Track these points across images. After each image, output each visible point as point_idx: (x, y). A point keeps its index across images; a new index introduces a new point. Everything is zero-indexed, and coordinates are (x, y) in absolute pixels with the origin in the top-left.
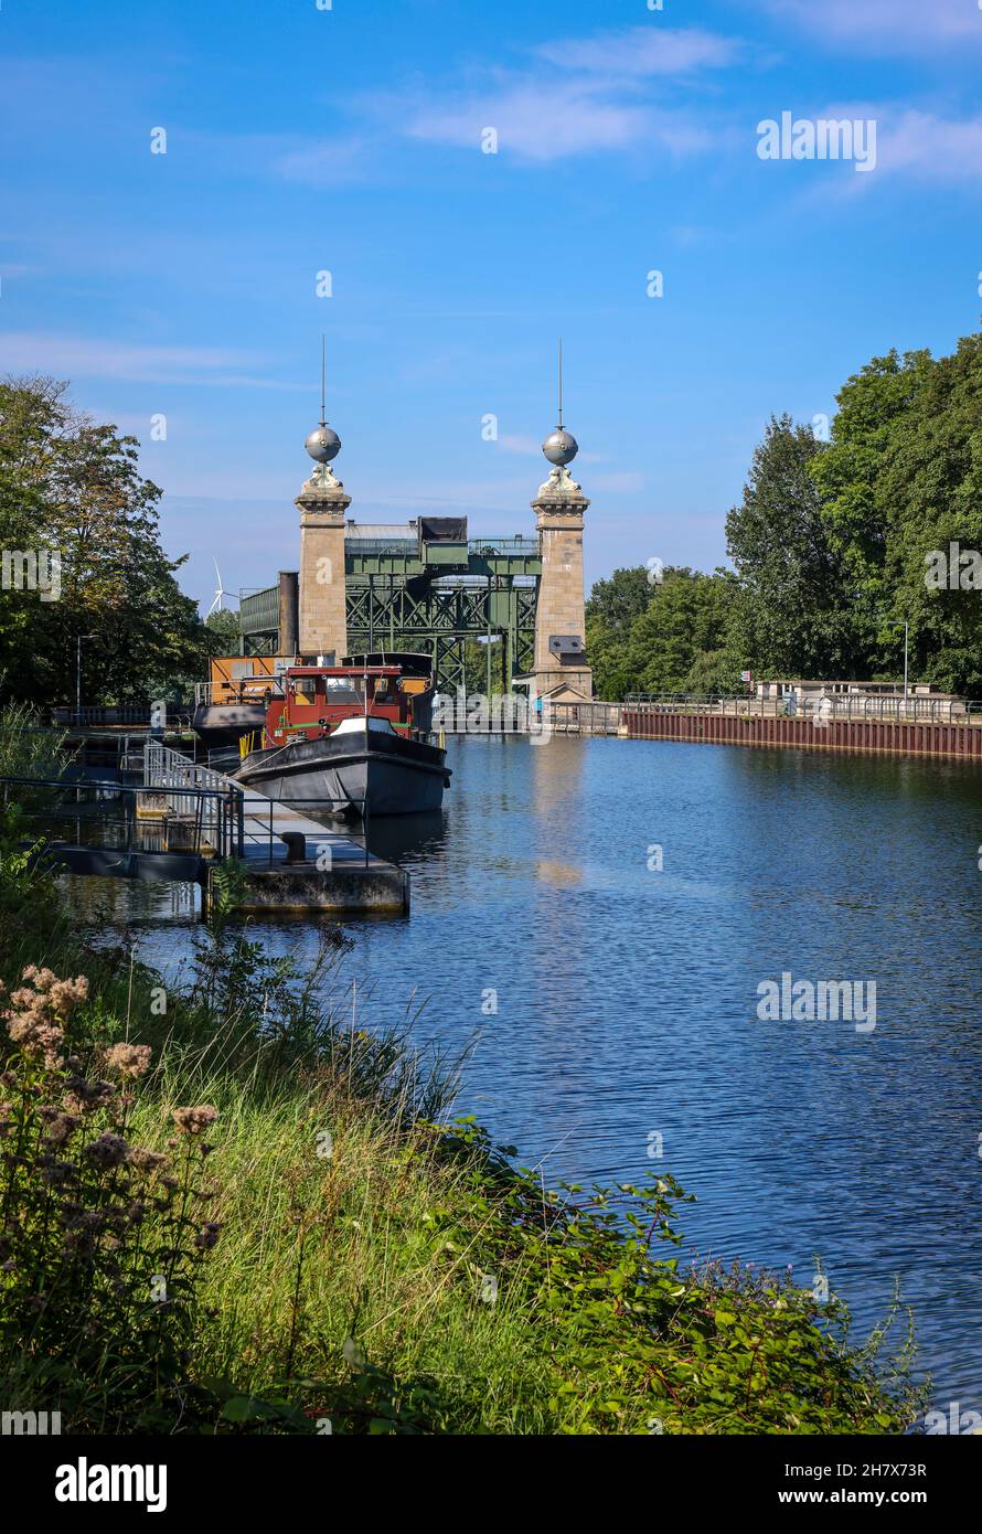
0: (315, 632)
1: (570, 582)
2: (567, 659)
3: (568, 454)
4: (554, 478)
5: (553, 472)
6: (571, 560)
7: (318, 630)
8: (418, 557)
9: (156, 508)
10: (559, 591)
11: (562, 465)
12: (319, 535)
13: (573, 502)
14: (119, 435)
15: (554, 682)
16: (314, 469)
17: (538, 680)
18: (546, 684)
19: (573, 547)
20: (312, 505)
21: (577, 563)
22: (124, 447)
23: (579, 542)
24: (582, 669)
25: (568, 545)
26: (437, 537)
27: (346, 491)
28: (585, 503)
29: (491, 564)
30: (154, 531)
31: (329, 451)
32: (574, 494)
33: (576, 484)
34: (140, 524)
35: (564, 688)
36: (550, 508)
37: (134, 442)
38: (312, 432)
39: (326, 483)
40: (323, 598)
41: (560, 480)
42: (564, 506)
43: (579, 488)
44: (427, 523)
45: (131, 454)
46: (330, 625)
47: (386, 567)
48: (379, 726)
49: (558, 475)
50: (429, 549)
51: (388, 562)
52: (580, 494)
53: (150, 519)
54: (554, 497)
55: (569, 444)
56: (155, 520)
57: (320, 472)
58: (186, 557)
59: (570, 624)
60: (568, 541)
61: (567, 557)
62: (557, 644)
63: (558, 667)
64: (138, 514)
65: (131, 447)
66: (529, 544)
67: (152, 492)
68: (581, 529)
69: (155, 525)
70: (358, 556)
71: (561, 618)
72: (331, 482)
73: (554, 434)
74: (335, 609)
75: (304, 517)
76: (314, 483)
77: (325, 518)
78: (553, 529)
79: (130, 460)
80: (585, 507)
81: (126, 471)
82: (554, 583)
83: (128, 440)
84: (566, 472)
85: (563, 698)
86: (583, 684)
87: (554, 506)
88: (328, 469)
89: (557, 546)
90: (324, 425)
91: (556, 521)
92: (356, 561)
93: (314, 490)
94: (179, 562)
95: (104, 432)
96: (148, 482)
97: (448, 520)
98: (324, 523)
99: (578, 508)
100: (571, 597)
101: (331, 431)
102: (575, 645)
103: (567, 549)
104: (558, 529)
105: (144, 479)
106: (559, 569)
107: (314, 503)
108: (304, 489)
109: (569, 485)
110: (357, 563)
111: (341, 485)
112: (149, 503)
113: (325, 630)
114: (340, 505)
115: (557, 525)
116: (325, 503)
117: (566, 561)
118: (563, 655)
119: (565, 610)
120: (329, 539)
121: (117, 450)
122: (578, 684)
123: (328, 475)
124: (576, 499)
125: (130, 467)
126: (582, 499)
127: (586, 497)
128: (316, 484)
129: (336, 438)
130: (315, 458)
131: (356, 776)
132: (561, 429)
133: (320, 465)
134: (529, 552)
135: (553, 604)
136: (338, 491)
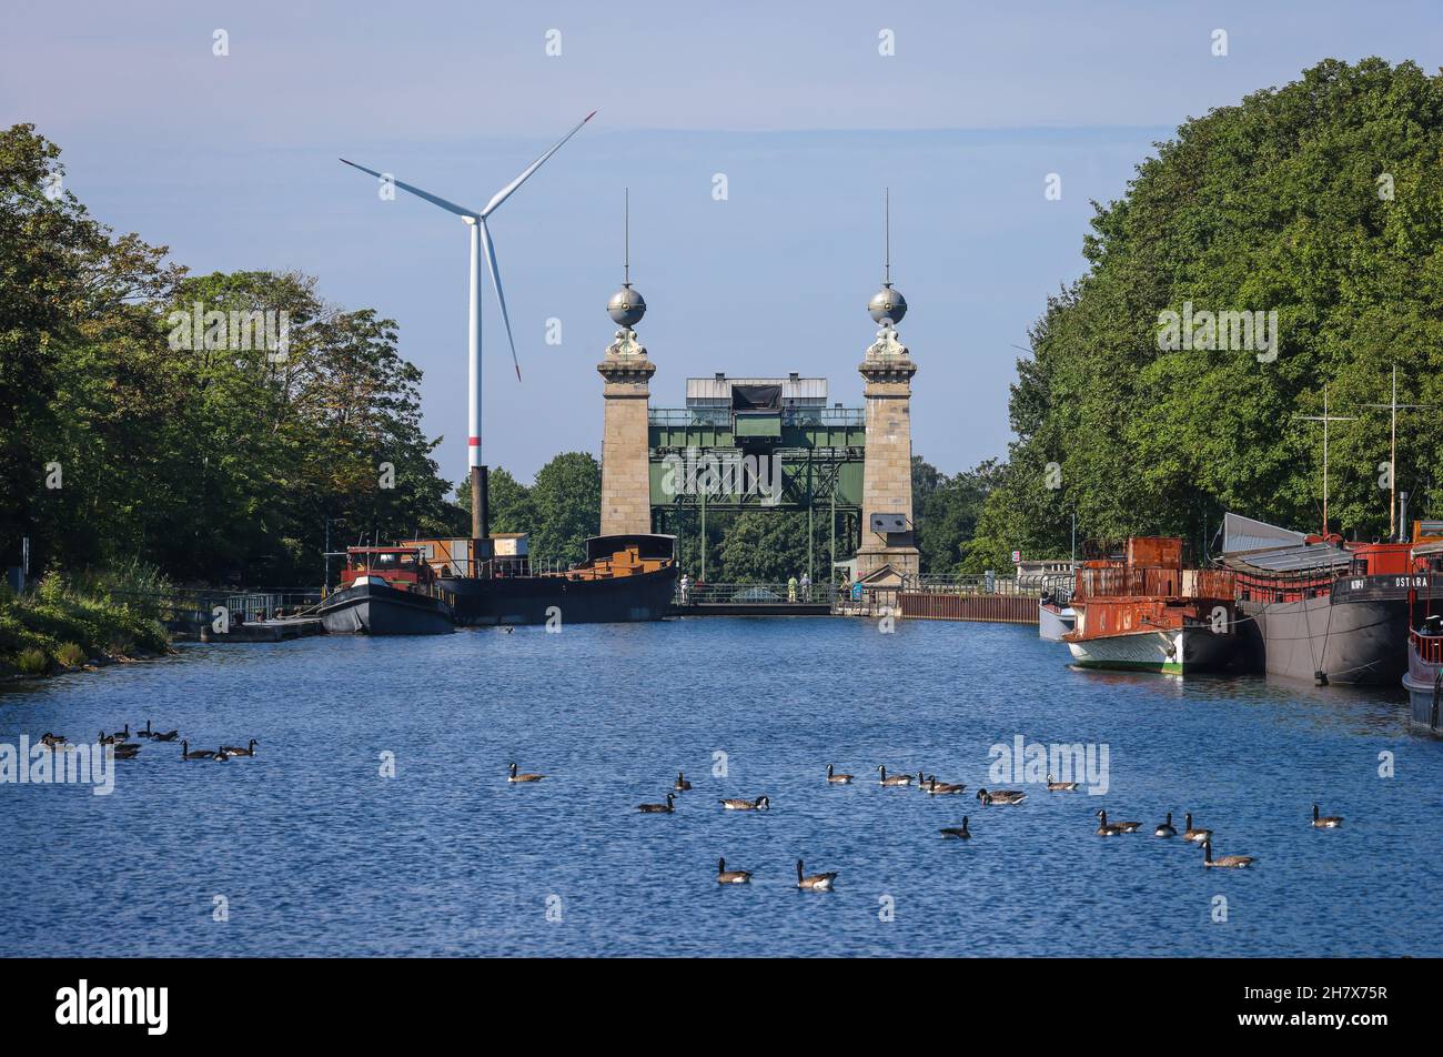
0: (616, 511)
1: (895, 455)
2: (895, 539)
3: (894, 314)
4: (880, 341)
5: (878, 333)
6: (897, 430)
7: (620, 509)
8: (728, 429)
9: (418, 389)
10: (884, 464)
11: (889, 326)
12: (620, 407)
13: (897, 367)
14: (377, 319)
15: (876, 564)
16: (617, 333)
17: (860, 562)
18: (869, 565)
19: (900, 416)
20: (614, 374)
21: (903, 434)
22: (384, 332)
23: (906, 411)
24: (908, 550)
25: (893, 414)
26: (753, 407)
27: (651, 359)
28: (911, 368)
29: (810, 436)
30: (416, 412)
31: (633, 314)
32: (900, 359)
33: (903, 347)
34: (404, 405)
35: (887, 572)
36: (874, 374)
37: (393, 325)
38: (617, 292)
39: (629, 350)
40: (625, 474)
41: (885, 342)
42: (888, 372)
43: (906, 351)
44: (741, 391)
45: (391, 336)
46: (631, 504)
48: (376, 581)
49: (885, 337)
50: (738, 421)
51: (697, 435)
52: (907, 358)
53: (412, 400)
54: (877, 362)
55: (895, 302)
56: (417, 401)
57: (622, 337)
58: (441, 438)
59: (896, 501)
60: (894, 409)
61: (893, 427)
62: (879, 523)
63: (882, 547)
64: (401, 396)
65: (391, 330)
66: (855, 414)
67: (413, 374)
68: (907, 397)
69: (417, 406)
70: (663, 429)
71: (887, 493)
72: (633, 348)
73: (879, 292)
74: (638, 485)
75: (602, 385)
76: (616, 349)
77: (626, 388)
78: (877, 397)
79: (391, 344)
80: (912, 373)
81: (387, 353)
82: (877, 456)
83: (386, 323)
84: (893, 333)
85: (892, 580)
86: (909, 566)
87: (876, 372)
88: (632, 333)
89: (882, 416)
90: (627, 286)
91: (879, 388)
92: (662, 434)
93: (614, 357)
94: (434, 445)
95: (364, 315)
96: (409, 364)
97: (764, 388)
98: (625, 393)
99: (903, 373)
100: (896, 471)
101: (634, 293)
102: (899, 523)
103: (893, 418)
104: (883, 397)
105: (405, 361)
106: (883, 440)
107: (615, 371)
108: (607, 356)
109: (895, 348)
110: (664, 436)
111: (644, 351)
112: (410, 384)
113: (628, 509)
114: (643, 374)
115: (881, 392)
116: (626, 370)
117: (891, 432)
118: (889, 535)
119: (891, 485)
120: (630, 410)
121: (377, 333)
122: (903, 567)
123: (631, 341)
124: (902, 364)
125: (390, 349)
126: (908, 363)
127: (913, 362)
128: (617, 351)
129: (640, 300)
130: (618, 322)
131: (364, 610)
132: (888, 286)
133: (623, 330)
134: (851, 423)
135: (877, 478)
136: (641, 358)
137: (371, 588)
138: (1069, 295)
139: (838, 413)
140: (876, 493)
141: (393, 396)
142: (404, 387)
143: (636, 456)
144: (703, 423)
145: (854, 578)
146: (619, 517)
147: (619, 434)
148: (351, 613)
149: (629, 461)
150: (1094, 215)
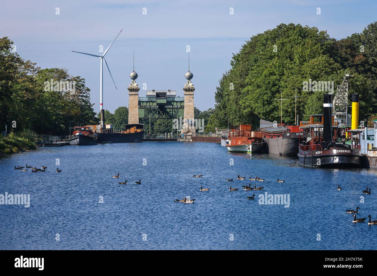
0: (131, 119)
1: (191, 107)
3: (190, 77)
4: (187, 83)
5: (187, 81)
6: (191, 102)
7: (132, 118)
8: (155, 102)
9: (89, 93)
10: (188, 109)
11: (189, 80)
12: (132, 97)
13: (191, 89)
14: (81, 78)
18: (185, 131)
19: (192, 99)
20: (131, 90)
22: (82, 81)
23: (193, 98)
25: (190, 99)
26: (161, 97)
27: (139, 87)
29: (173, 103)
30: (89, 98)
31: (135, 77)
32: (192, 87)
33: (192, 84)
34: (86, 97)
35: (189, 132)
36: (186, 90)
37: (84, 80)
38: (131, 73)
40: (133, 111)
41: (189, 83)
42: (189, 89)
43: (193, 85)
44: (158, 93)
45: (84, 82)
46: (135, 117)
47: (148, 104)
49: (188, 82)
50: (157, 100)
51: (149, 103)
52: (193, 87)
53: (88, 96)
54: (187, 87)
55: (190, 75)
57: (133, 82)
58: (94, 104)
59: (191, 117)
60: (190, 97)
61: (190, 101)
64: (86, 95)
65: (84, 81)
66: (182, 98)
67: (88, 90)
68: (193, 95)
69: (89, 97)
70: (141, 102)
71: (189, 115)
72: (135, 84)
73: (187, 73)
74: (136, 114)
75: (128, 92)
77: (134, 93)
78: (187, 95)
79: (84, 83)
80: (194, 90)
81: (83, 85)
82: (187, 107)
84: (190, 81)
85: (190, 134)
86: (194, 131)
87: (187, 89)
88: (135, 81)
89: (188, 99)
90: (134, 71)
91: (187, 93)
93: (131, 86)
94: (93, 105)
95: (78, 77)
96: (87, 88)
97: (163, 93)
98: (133, 94)
99: (192, 90)
100: (191, 110)
101: (135, 73)
104: (188, 95)
106: (188, 104)
107: (131, 89)
108: (130, 86)
109: (190, 84)
110: (142, 103)
111: (137, 85)
112: (88, 92)
113: (134, 118)
114: (137, 90)
115: (188, 94)
116: (134, 89)
117: (190, 102)
119: (190, 113)
120: (135, 98)
121: (81, 81)
122: (192, 131)
123: (135, 83)
124: (192, 88)
125: (84, 85)
126: (193, 88)
127: (194, 87)
128: (132, 85)
129: (137, 74)
130: (132, 79)
131: (78, 140)
132: (189, 71)
133: (133, 81)
134: (181, 100)
135: (187, 112)
136: (137, 87)
137: (79, 135)
138: (227, 73)
139: (179, 98)
140: (187, 115)
141: (84, 95)
142: (86, 93)
143: (135, 107)
144: (150, 100)
145: (182, 133)
146: (132, 120)
147: (132, 103)
148: (75, 141)
149: (134, 108)
150: (233, 56)
